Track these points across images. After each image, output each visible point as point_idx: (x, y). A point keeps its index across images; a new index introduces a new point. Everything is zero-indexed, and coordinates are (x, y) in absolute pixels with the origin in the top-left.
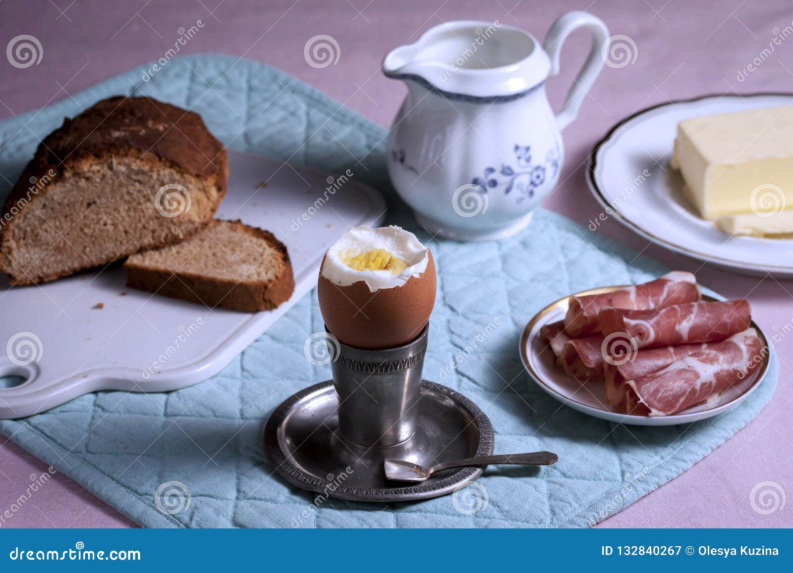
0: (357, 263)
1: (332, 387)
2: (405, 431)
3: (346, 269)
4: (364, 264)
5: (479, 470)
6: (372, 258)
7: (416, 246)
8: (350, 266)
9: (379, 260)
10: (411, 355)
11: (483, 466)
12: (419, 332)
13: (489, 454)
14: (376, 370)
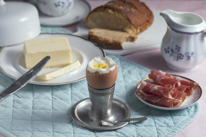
0: (96, 66)
1: (89, 100)
2: (109, 111)
3: (93, 68)
4: (98, 67)
5: (128, 123)
6: (100, 65)
7: (112, 62)
8: (94, 67)
9: (102, 66)
10: (110, 91)
11: (129, 121)
12: (113, 85)
13: (131, 118)
14: (101, 96)
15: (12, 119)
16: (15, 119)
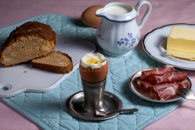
1: (83, 92)
2: (101, 103)
4: (90, 62)
5: (119, 113)
7: (104, 58)
8: (87, 63)
9: (94, 61)
10: (102, 85)
11: (120, 112)
12: (104, 79)
13: (121, 109)
14: (94, 88)
15: (25, 97)
16: (27, 96)
